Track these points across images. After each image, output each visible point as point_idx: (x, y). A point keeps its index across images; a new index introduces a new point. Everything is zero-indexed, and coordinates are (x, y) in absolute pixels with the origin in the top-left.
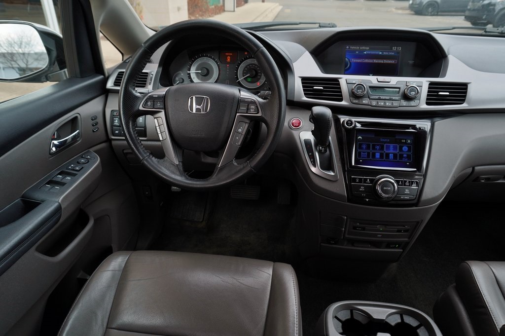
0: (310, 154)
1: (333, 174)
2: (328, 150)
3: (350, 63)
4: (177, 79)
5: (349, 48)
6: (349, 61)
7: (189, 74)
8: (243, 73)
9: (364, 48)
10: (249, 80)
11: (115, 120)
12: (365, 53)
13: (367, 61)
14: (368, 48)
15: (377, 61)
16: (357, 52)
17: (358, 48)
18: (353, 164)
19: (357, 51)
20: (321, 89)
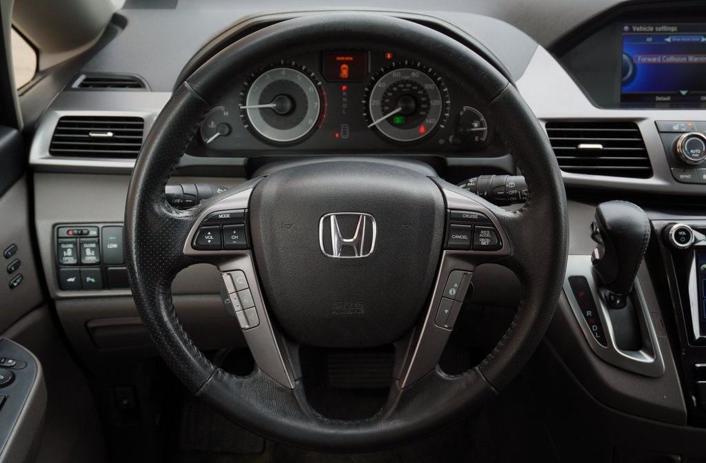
0: (589, 313)
1: (649, 360)
2: (628, 300)
3: (635, 66)
4: (213, 125)
5: (631, 30)
6: (631, 59)
7: (244, 112)
8: (383, 104)
9: (664, 28)
10: (398, 120)
11: (66, 250)
12: (668, 40)
13: (672, 59)
14: (674, 29)
15: (696, 60)
16: (649, 40)
17: (651, 29)
18: (697, 335)
19: (649, 36)
20: (599, 149)
